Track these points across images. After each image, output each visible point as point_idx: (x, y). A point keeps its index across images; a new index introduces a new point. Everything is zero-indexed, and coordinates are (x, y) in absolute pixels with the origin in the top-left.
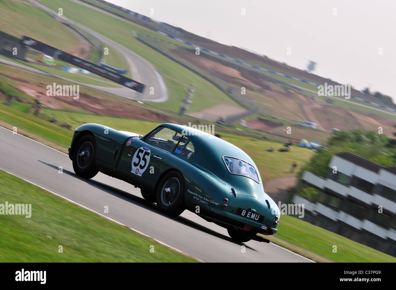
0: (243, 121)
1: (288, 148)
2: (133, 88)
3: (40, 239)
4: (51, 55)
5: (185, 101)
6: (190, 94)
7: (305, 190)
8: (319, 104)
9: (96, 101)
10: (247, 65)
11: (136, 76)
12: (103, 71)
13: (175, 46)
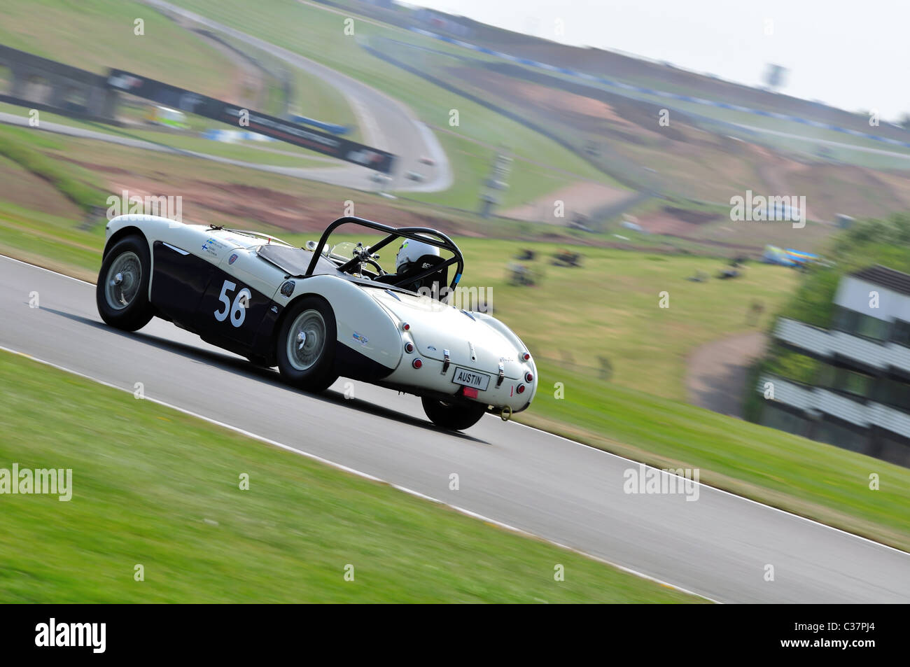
0: (626, 216)
1: (737, 270)
2: (372, 165)
3: (190, 528)
4: (175, 105)
5: (491, 185)
6: (500, 166)
7: (785, 362)
8: (800, 162)
9: (286, 201)
10: (626, 89)
11: (374, 136)
12: (296, 132)
13: (456, 59)
